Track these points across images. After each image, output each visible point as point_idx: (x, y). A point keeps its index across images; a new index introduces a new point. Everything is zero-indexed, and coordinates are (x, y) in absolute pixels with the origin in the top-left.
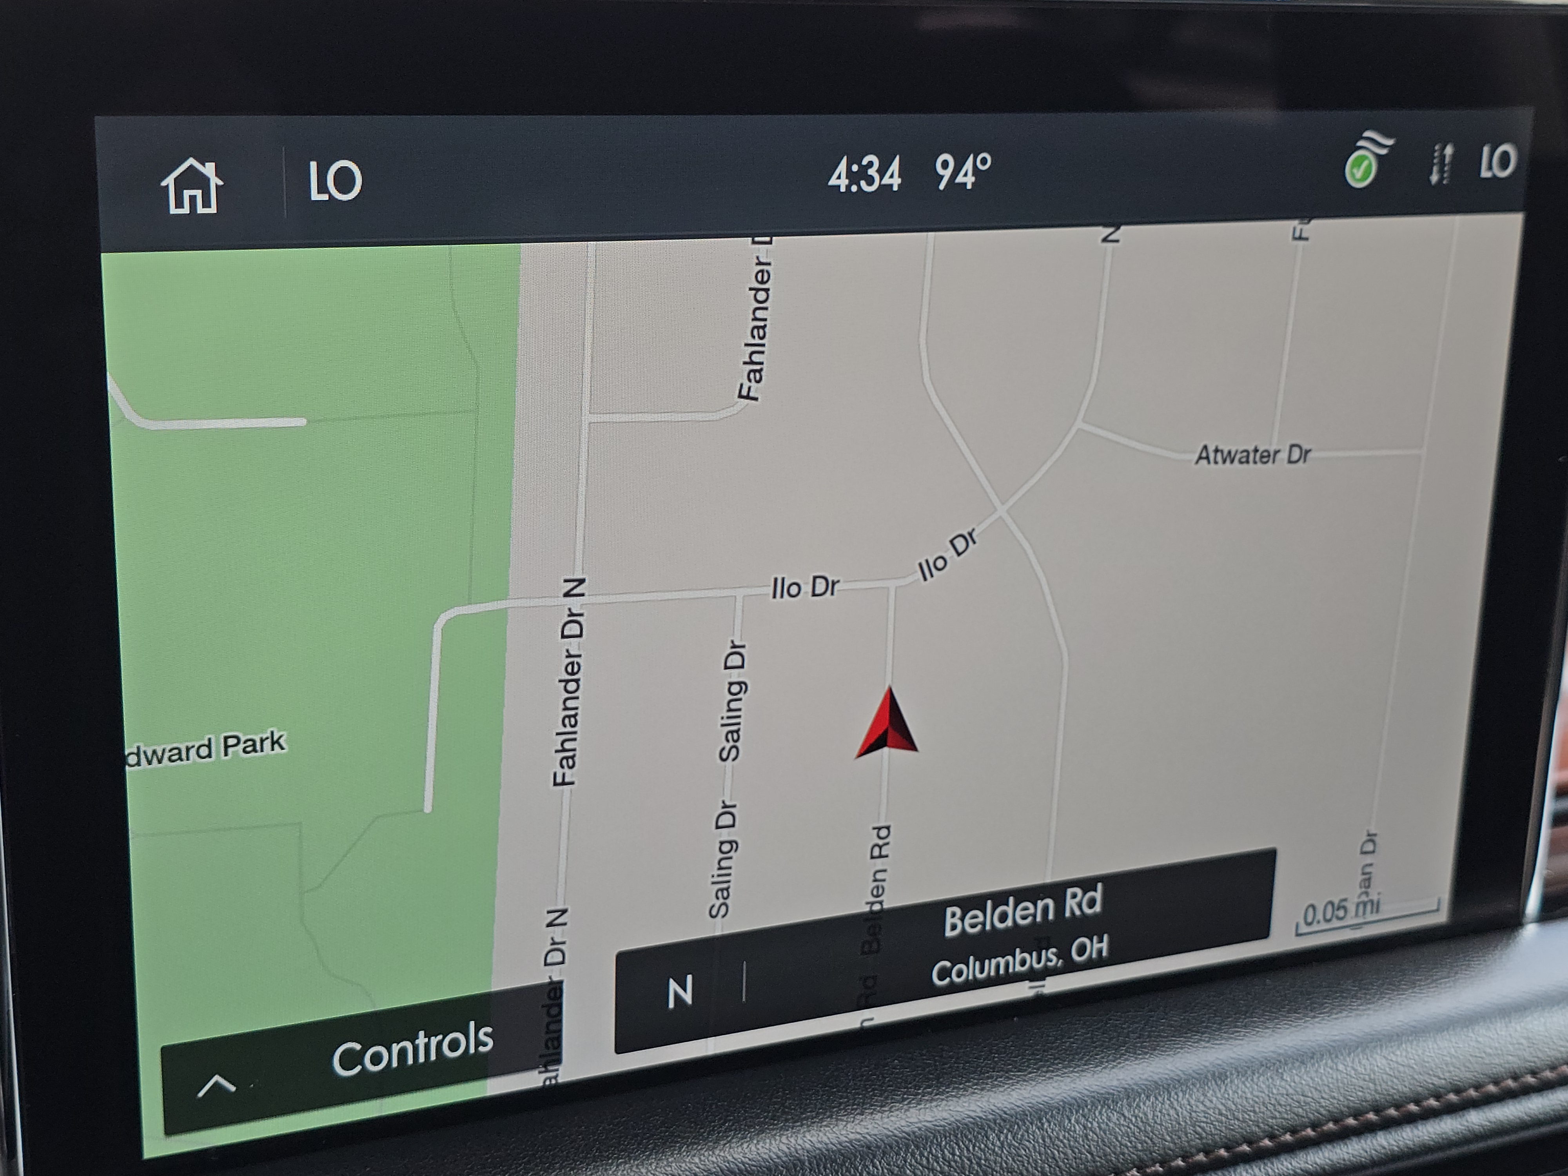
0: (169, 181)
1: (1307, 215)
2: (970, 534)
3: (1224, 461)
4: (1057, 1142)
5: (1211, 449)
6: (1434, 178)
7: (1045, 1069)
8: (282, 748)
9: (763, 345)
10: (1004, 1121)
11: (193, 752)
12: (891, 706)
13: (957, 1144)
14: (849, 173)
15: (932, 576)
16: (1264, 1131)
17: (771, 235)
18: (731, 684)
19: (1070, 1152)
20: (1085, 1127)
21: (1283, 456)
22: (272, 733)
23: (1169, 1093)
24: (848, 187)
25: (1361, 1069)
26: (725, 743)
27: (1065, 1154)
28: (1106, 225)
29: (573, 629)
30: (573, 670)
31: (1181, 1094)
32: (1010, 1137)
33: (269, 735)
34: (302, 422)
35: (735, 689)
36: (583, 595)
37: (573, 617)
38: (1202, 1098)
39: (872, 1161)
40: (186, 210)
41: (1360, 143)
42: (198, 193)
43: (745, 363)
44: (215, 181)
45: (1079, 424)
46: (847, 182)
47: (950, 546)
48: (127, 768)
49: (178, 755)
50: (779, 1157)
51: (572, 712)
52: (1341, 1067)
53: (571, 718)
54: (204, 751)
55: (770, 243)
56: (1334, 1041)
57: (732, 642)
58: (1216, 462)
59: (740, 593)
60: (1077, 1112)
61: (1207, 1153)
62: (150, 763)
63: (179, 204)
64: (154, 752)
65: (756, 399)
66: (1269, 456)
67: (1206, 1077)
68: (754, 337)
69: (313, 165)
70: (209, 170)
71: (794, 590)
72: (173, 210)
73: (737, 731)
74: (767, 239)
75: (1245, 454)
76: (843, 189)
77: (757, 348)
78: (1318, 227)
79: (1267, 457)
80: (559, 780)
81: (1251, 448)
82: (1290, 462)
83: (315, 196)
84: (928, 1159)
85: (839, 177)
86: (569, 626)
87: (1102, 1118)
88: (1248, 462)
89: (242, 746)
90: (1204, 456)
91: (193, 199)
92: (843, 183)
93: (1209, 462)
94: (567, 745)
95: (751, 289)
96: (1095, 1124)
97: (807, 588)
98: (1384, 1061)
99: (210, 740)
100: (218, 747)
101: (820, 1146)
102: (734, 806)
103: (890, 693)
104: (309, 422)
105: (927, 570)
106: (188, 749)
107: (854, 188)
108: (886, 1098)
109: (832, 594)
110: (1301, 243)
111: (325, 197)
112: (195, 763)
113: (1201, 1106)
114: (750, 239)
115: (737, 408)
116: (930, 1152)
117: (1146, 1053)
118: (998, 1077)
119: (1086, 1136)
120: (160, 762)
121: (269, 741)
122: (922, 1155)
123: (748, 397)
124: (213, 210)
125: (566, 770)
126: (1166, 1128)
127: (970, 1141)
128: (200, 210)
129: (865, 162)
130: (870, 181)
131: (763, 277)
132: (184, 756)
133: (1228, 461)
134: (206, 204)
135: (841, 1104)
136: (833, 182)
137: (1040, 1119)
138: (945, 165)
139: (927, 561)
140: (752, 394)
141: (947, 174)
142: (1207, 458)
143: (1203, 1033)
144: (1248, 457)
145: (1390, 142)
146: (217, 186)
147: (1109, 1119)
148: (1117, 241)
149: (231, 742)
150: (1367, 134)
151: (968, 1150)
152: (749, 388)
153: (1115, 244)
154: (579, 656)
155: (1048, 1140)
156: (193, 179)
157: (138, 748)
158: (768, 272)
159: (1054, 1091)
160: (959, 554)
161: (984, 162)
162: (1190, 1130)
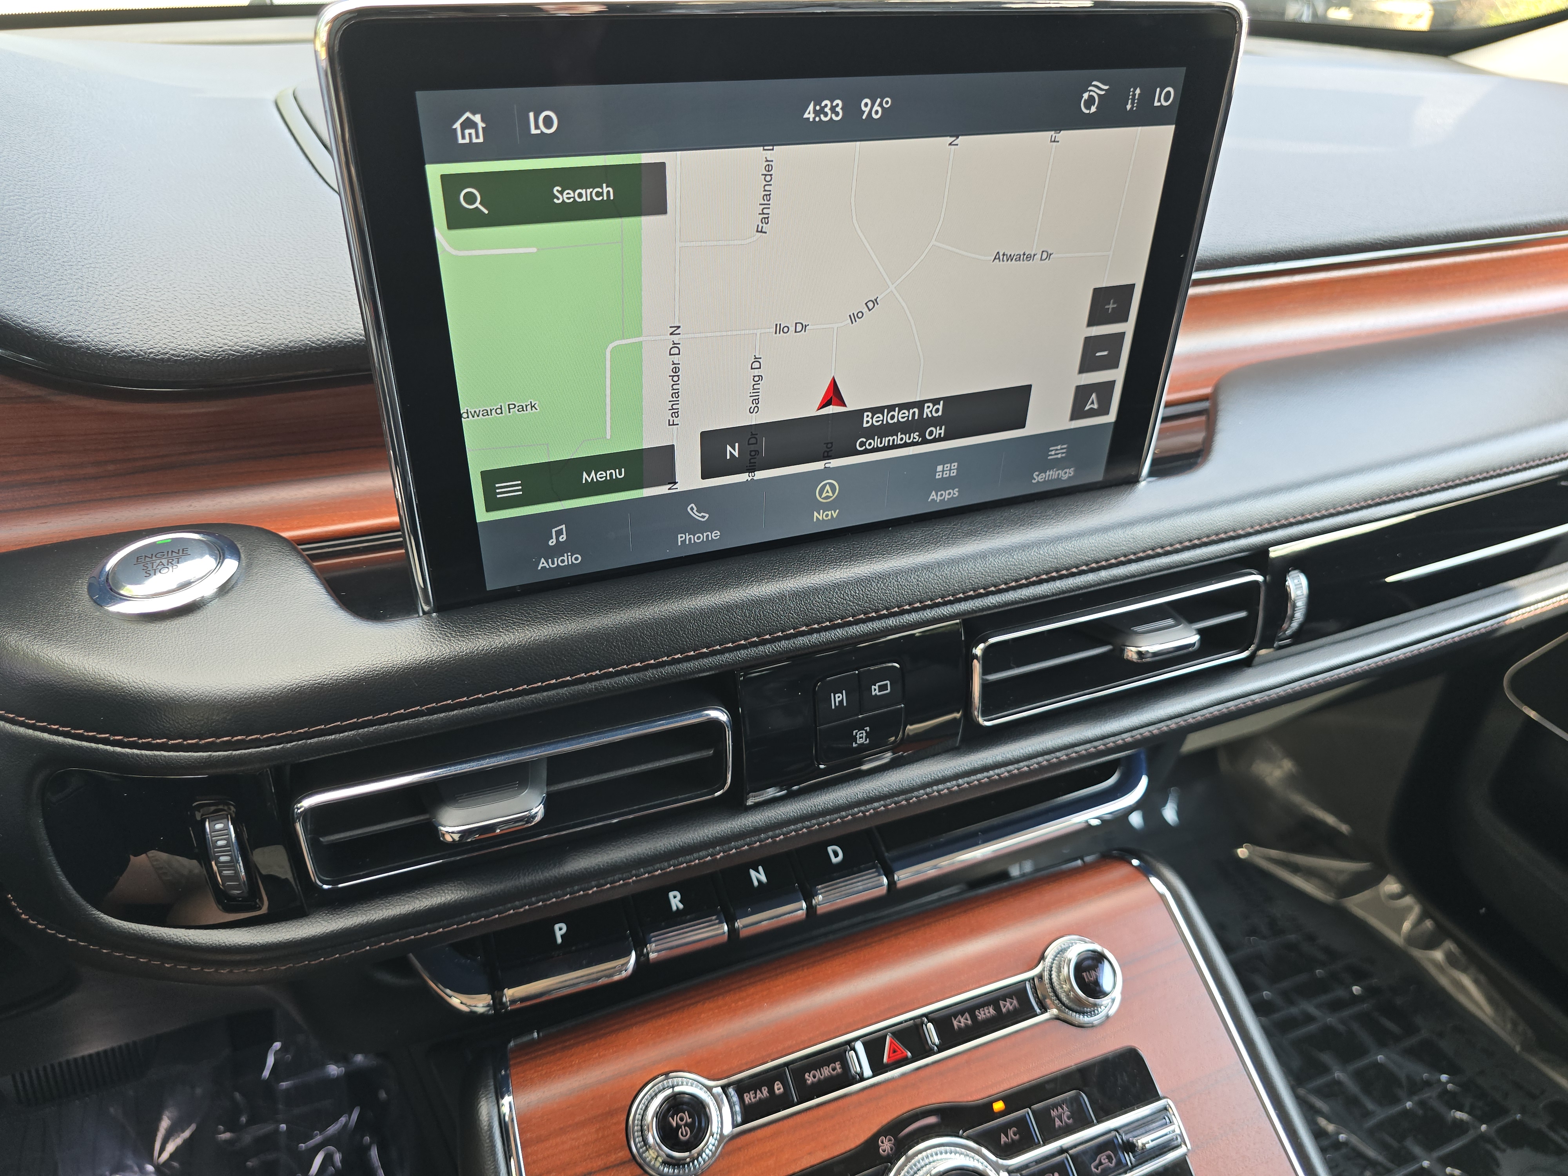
0: (457, 125)
1: (1058, 128)
2: (876, 300)
3: (1008, 260)
4: (904, 587)
5: (1001, 254)
6: (1129, 107)
7: (901, 554)
8: (536, 409)
9: (769, 204)
10: (880, 578)
11: (493, 411)
12: (834, 385)
13: (857, 588)
14: (815, 111)
15: (856, 321)
16: (1002, 581)
17: (773, 145)
18: (754, 376)
19: (909, 591)
20: (918, 581)
21: (1038, 257)
22: (531, 402)
23: (958, 565)
24: (814, 118)
25: (1051, 553)
26: (752, 405)
27: (908, 592)
28: (951, 136)
29: (675, 351)
30: (676, 370)
31: (964, 565)
32: (882, 585)
33: (530, 403)
34: (534, 250)
35: (756, 379)
36: (679, 334)
37: (675, 345)
38: (974, 567)
39: (818, 596)
40: (467, 141)
41: (1090, 88)
42: (473, 131)
43: (760, 214)
44: (481, 125)
45: (933, 242)
46: (813, 116)
47: (865, 306)
48: (462, 419)
49: (487, 413)
50: (775, 594)
51: (677, 391)
52: (1041, 552)
53: (676, 394)
54: (499, 411)
55: (773, 149)
56: (1040, 540)
57: (755, 356)
58: (1003, 261)
59: (758, 332)
60: (914, 574)
61: (974, 591)
62: (473, 417)
63: (463, 137)
64: (475, 412)
65: (766, 233)
66: (1031, 257)
67: (977, 558)
68: (764, 200)
69: (531, 115)
70: (477, 118)
71: (786, 330)
72: (461, 141)
73: (758, 399)
74: (771, 148)
75: (1018, 256)
76: (811, 120)
77: (766, 206)
78: (1065, 135)
79: (1030, 257)
80: (671, 423)
81: (1022, 253)
82: (1041, 259)
83: (534, 131)
84: (843, 595)
85: (809, 113)
86: (673, 349)
87: (926, 575)
88: (1020, 260)
89: (517, 408)
90: (997, 257)
91: (470, 134)
92: (811, 116)
93: (1000, 261)
94: (674, 407)
95: (762, 175)
96: (922, 579)
97: (792, 329)
98: (1063, 550)
99: (501, 406)
100: (505, 409)
101: (794, 589)
102: (757, 434)
103: (834, 379)
104: (538, 249)
105: (853, 318)
106: (491, 410)
107: (817, 119)
108: (826, 567)
109: (805, 331)
110: (1055, 144)
111: (538, 132)
112: (495, 416)
113: (973, 570)
114: (762, 148)
115: (755, 238)
116: (845, 592)
117: (949, 546)
118: (878, 557)
119: (918, 584)
120: (478, 416)
121: (530, 406)
122: (841, 593)
123: (761, 232)
124: (481, 140)
125: (674, 418)
126: (956, 581)
127: (864, 587)
128: (475, 140)
129: (823, 104)
130: (826, 115)
131: (769, 168)
132: (489, 413)
133: (1010, 260)
134: (477, 137)
135: (805, 570)
136: (806, 116)
137: (897, 577)
138: (866, 105)
139: (853, 314)
140: (763, 230)
141: (867, 110)
142: (999, 258)
143: (978, 536)
144: (1020, 257)
145: (1106, 87)
146: (483, 128)
147: (929, 577)
148: (957, 145)
149: (512, 406)
150: (1094, 83)
151: (862, 591)
152: (762, 227)
153: (956, 147)
154: (679, 364)
155: (900, 586)
156: (469, 124)
157: (467, 410)
158: (771, 165)
159: (904, 564)
160: (870, 310)
161: (887, 102)
162: (967, 581)
